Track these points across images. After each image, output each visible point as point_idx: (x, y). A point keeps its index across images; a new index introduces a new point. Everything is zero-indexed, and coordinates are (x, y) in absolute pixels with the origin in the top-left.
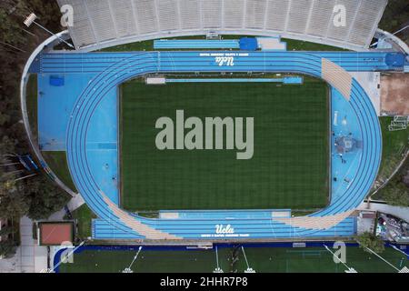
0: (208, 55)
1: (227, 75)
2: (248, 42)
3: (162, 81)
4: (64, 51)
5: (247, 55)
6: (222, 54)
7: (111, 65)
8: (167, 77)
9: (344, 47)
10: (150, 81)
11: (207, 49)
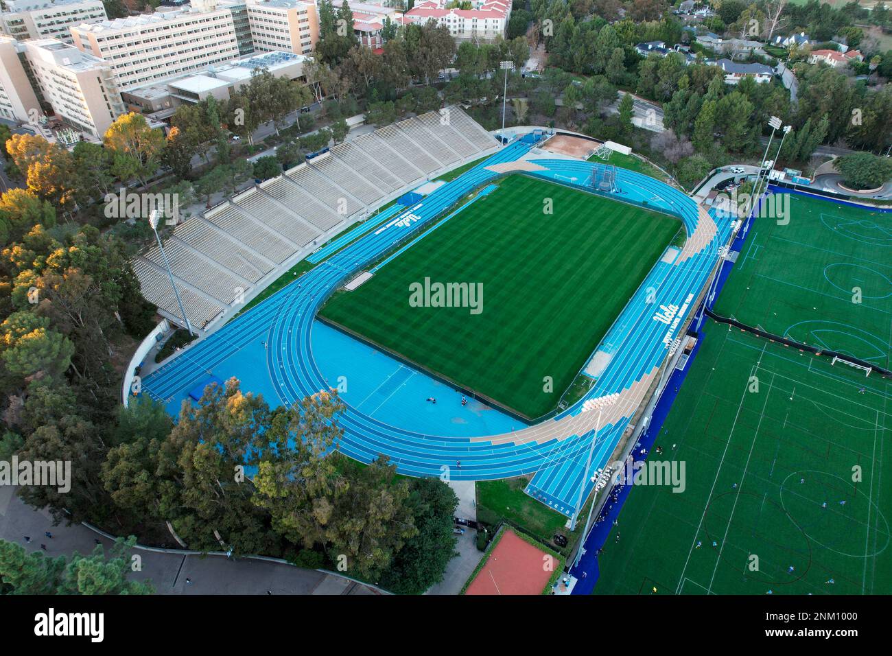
0: (384, 229)
1: (422, 229)
2: (408, 201)
3: (366, 276)
4: (179, 352)
5: (420, 205)
6: (398, 219)
7: (276, 312)
8: (368, 269)
9: (488, 155)
10: (352, 286)
11: (381, 224)
